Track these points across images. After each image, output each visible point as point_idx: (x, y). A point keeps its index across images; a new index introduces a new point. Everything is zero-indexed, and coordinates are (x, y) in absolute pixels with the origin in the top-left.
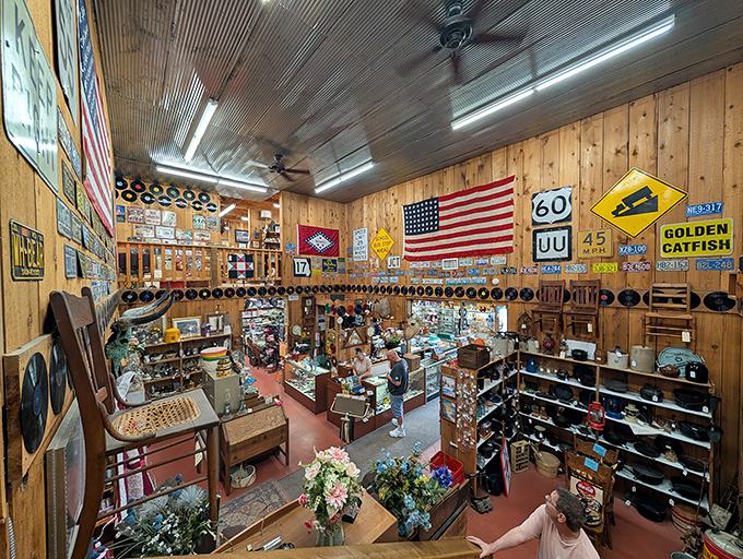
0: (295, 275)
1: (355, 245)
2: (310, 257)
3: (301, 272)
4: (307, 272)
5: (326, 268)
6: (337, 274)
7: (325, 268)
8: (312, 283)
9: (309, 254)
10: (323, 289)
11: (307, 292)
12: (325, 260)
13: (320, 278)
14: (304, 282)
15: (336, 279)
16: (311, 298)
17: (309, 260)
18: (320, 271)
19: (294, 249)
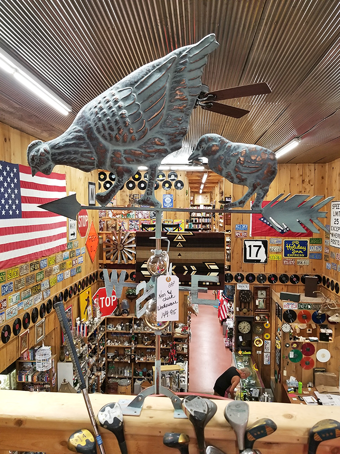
0: (246, 261)
1: (332, 224)
2: (267, 238)
3: (253, 257)
4: (262, 256)
5: (290, 252)
6: (305, 261)
7: (287, 252)
8: (269, 271)
9: (265, 236)
10: (284, 279)
11: (259, 281)
12: (290, 242)
13: (280, 266)
14: (257, 270)
15: (304, 267)
16: (264, 289)
17: (265, 243)
18: (281, 256)
19: (247, 229)
